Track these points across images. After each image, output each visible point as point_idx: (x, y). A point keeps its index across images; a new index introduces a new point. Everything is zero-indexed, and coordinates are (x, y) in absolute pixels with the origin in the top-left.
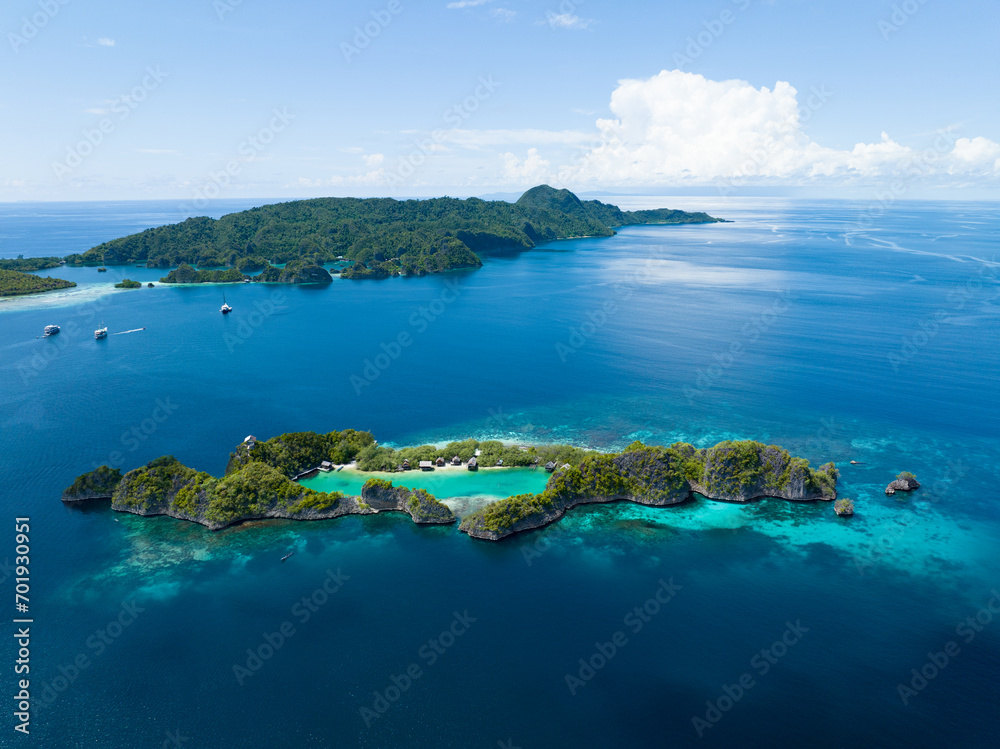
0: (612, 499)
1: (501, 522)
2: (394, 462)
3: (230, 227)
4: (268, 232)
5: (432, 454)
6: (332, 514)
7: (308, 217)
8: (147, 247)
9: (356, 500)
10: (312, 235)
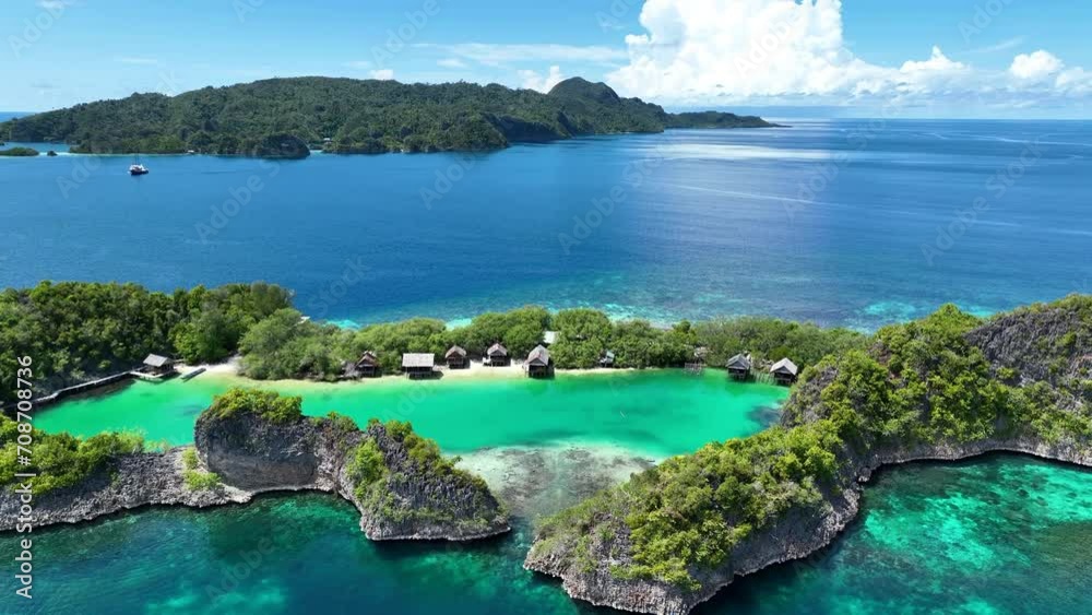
0: (976, 450)
1: (695, 546)
2: (338, 358)
3: (187, 104)
4: (237, 108)
5: (436, 337)
6: (80, 510)
7: (289, 97)
8: (74, 124)
9: (180, 462)
10: (293, 113)
